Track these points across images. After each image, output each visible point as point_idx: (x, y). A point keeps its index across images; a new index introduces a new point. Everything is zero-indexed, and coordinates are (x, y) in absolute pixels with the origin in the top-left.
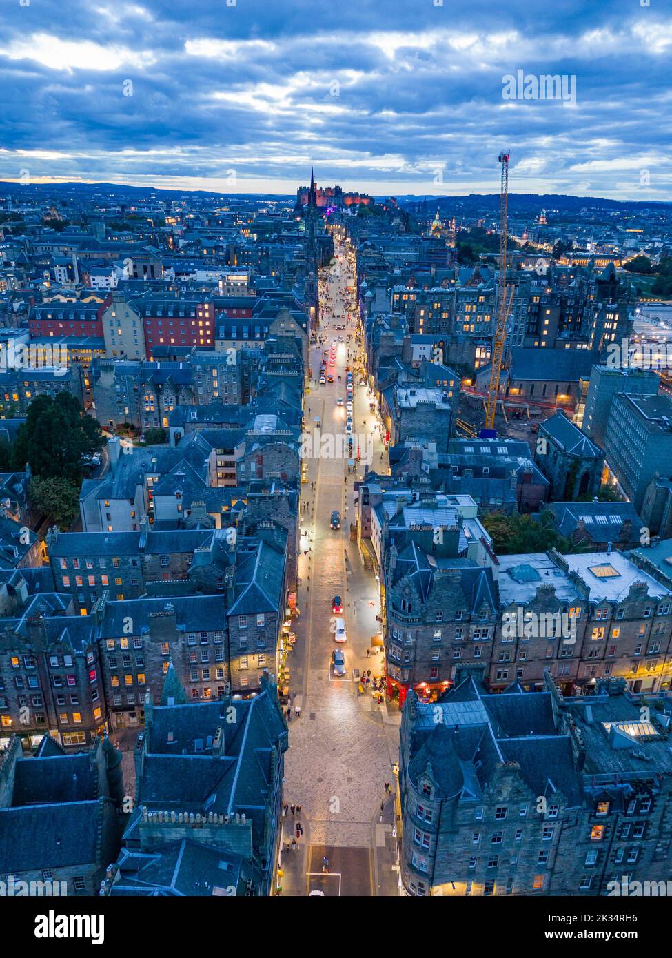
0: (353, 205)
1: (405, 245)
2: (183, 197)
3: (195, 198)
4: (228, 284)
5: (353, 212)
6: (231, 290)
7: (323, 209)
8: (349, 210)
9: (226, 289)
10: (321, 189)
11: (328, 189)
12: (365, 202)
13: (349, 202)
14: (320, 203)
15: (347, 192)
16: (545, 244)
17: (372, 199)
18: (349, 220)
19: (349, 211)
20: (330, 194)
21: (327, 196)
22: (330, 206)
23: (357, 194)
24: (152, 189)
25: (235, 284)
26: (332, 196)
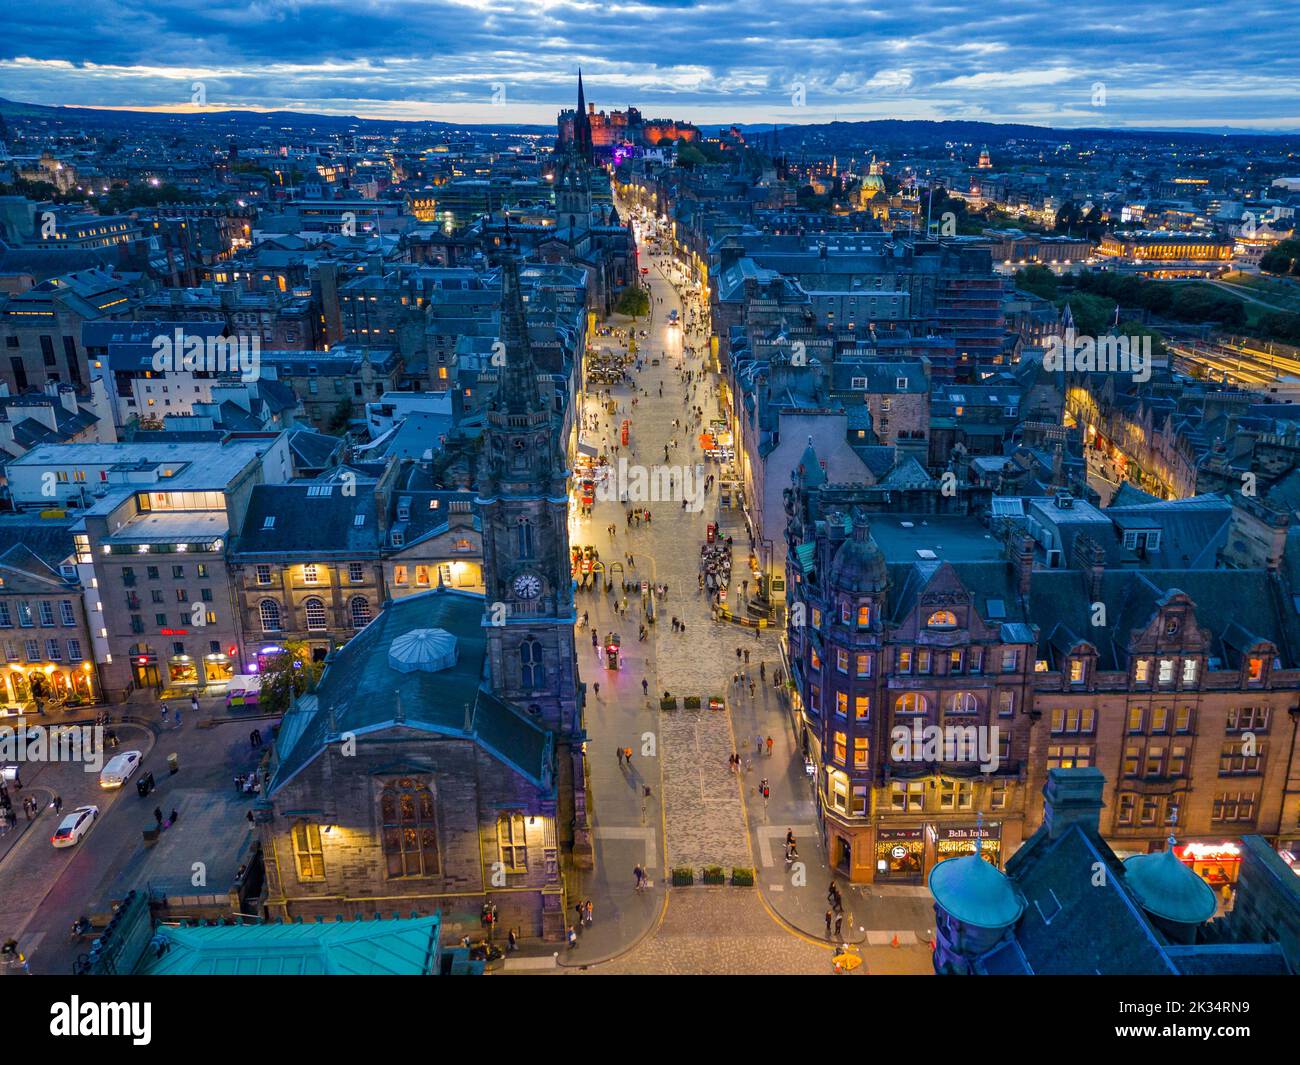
0: (665, 143)
1: (863, 267)
2: (396, 131)
3: (417, 131)
4: (124, 549)
5: (668, 156)
6: (140, 572)
7: (608, 151)
8: (659, 151)
9: (115, 571)
10: (602, 113)
11: (616, 114)
12: (687, 135)
13: (655, 136)
14: (599, 138)
15: (650, 119)
16: (1023, 207)
17: (697, 131)
18: (664, 177)
19: (659, 155)
20: (619, 122)
21: (615, 126)
22: (621, 146)
23: (670, 121)
24: (354, 119)
25: (162, 548)
26: (622, 127)
